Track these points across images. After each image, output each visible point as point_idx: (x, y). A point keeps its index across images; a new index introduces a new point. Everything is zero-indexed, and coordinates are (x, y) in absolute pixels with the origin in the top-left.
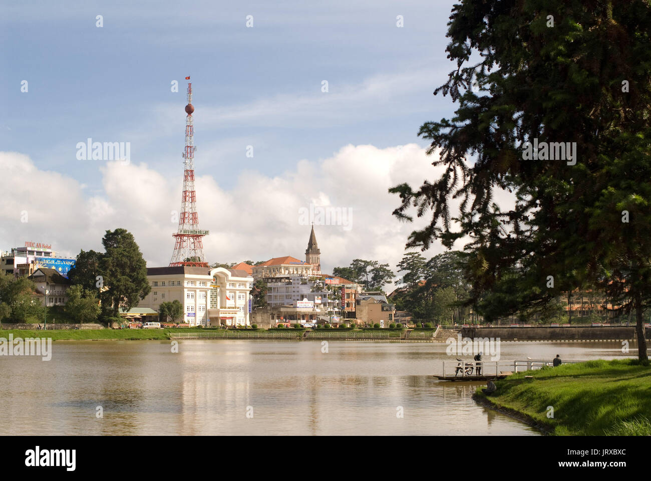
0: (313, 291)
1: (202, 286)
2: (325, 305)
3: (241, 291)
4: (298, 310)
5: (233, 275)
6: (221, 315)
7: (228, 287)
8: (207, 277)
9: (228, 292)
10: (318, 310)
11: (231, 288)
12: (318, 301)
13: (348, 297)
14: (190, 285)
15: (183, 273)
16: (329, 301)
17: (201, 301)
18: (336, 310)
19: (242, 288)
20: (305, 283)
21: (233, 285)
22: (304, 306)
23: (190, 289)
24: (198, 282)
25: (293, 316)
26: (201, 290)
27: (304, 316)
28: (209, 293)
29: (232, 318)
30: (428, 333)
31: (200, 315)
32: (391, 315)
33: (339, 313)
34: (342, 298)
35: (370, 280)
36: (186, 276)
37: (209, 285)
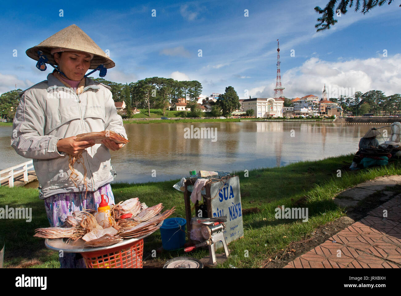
0: (308, 105)
1: (264, 104)
2: (312, 110)
3: (279, 106)
4: (301, 112)
5: (275, 101)
6: (270, 114)
7: (274, 104)
8: (266, 101)
9: (274, 106)
10: (309, 112)
11: (275, 104)
12: (310, 108)
13: (322, 107)
14: (259, 104)
15: (256, 100)
16: (314, 108)
17: (263, 109)
18: (317, 111)
19: (280, 104)
20: (306, 103)
21: (277, 104)
22: (304, 110)
23: (259, 105)
24: (262, 103)
25: (299, 114)
26: (264, 106)
27: (304, 114)
28: (267, 107)
29: (275, 115)
30: (331, 120)
31: (263, 114)
32: (341, 113)
33: (318, 113)
34: (320, 107)
35: (345, 102)
36: (257, 101)
37: (267, 104)
